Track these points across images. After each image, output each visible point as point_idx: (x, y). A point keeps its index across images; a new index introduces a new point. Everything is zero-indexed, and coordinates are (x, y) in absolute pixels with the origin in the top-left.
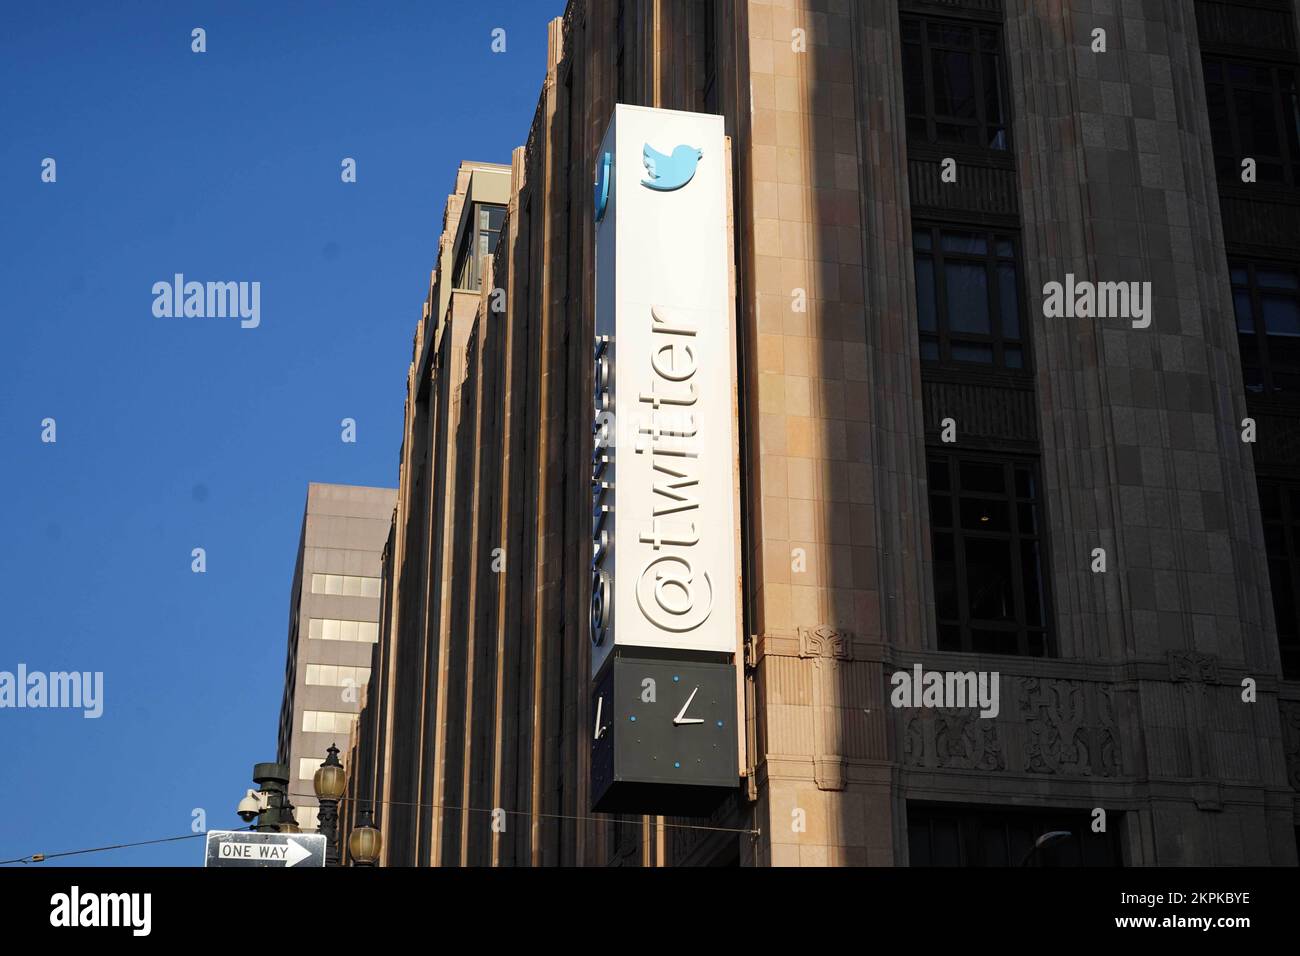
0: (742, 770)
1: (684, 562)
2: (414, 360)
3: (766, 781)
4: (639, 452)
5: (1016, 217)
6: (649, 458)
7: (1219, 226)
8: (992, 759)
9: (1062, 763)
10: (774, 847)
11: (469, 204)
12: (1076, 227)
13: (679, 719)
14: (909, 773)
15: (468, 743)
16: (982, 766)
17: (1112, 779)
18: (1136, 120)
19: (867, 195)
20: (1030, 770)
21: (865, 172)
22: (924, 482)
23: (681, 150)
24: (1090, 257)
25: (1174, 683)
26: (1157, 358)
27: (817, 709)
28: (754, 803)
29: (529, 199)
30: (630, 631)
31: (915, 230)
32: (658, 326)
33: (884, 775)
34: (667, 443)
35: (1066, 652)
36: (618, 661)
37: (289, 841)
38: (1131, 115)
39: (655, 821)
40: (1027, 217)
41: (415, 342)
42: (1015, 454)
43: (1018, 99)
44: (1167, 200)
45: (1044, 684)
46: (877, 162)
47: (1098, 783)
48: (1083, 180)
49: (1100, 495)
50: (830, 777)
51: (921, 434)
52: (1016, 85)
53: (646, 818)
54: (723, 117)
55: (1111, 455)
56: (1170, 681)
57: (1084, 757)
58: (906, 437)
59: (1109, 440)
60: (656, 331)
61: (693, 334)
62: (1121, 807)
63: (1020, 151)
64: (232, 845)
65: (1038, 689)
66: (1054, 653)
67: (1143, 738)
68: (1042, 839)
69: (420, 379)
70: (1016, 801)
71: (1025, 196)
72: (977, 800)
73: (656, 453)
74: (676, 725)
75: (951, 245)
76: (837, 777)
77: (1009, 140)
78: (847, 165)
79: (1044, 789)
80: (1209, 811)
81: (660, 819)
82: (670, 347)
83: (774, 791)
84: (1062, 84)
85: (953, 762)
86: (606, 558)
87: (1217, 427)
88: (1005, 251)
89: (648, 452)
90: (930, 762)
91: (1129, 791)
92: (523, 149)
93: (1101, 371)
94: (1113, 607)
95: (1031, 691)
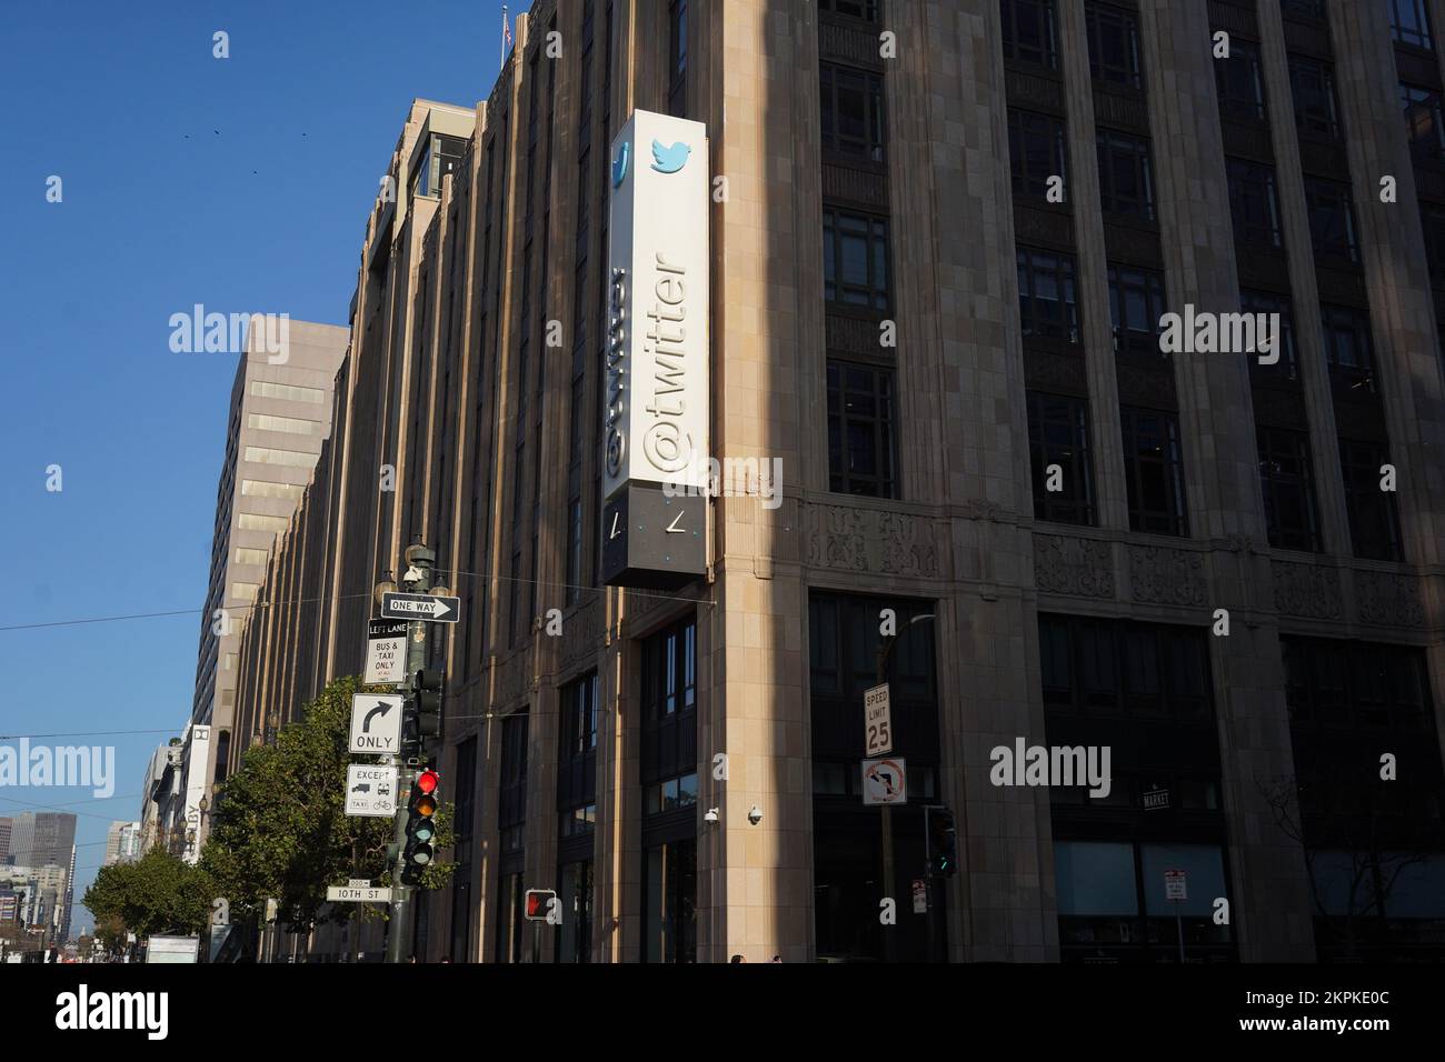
0: (708, 563)
1: (675, 427)
2: (367, 239)
3: (724, 571)
4: (647, 351)
5: (887, 208)
6: (653, 355)
7: (1012, 224)
8: (861, 563)
9: (903, 567)
10: (728, 613)
11: (426, 134)
12: (926, 219)
13: (669, 529)
14: (810, 569)
15: (426, 520)
16: (855, 566)
17: (931, 578)
18: (967, 149)
19: (796, 185)
20: (883, 571)
21: (796, 170)
22: (825, 381)
23: (678, 145)
24: (934, 239)
25: (973, 520)
26: (972, 311)
27: (757, 527)
28: (712, 584)
29: (495, 142)
30: (639, 469)
31: (825, 212)
32: (661, 266)
33: (796, 571)
34: (665, 346)
35: (907, 496)
36: (632, 489)
37: (436, 600)
38: (964, 145)
39: (617, 590)
40: (895, 209)
41: (369, 226)
42: (880, 366)
43: (893, 127)
44: (984, 204)
45: (894, 516)
46: (803, 163)
47: (924, 580)
48: (932, 187)
49: (933, 396)
50: (765, 570)
51: (824, 349)
52: (892, 119)
53: (609, 588)
54: (704, 125)
55: (941, 371)
56: (970, 519)
57: (916, 563)
58: (815, 351)
59: (940, 361)
60: (658, 269)
61: (682, 273)
62: (936, 596)
63: (892, 163)
64: (399, 602)
65: (891, 518)
66: (899, 497)
67: (952, 553)
68: (914, 620)
69: (374, 254)
70: (875, 590)
71: (894, 194)
72: (851, 588)
73: (657, 352)
74: (668, 532)
75: (846, 224)
76: (769, 570)
77: (884, 154)
78: (785, 163)
79: (891, 583)
80: (987, 600)
81: (621, 589)
82: (669, 281)
83: (729, 578)
84: (921, 120)
85: (838, 563)
86: (622, 419)
87: (1006, 357)
88: (878, 230)
89: (652, 351)
90: (824, 563)
91: (942, 586)
92: (485, 103)
93: (938, 316)
94: (938, 470)
95: (886, 521)
